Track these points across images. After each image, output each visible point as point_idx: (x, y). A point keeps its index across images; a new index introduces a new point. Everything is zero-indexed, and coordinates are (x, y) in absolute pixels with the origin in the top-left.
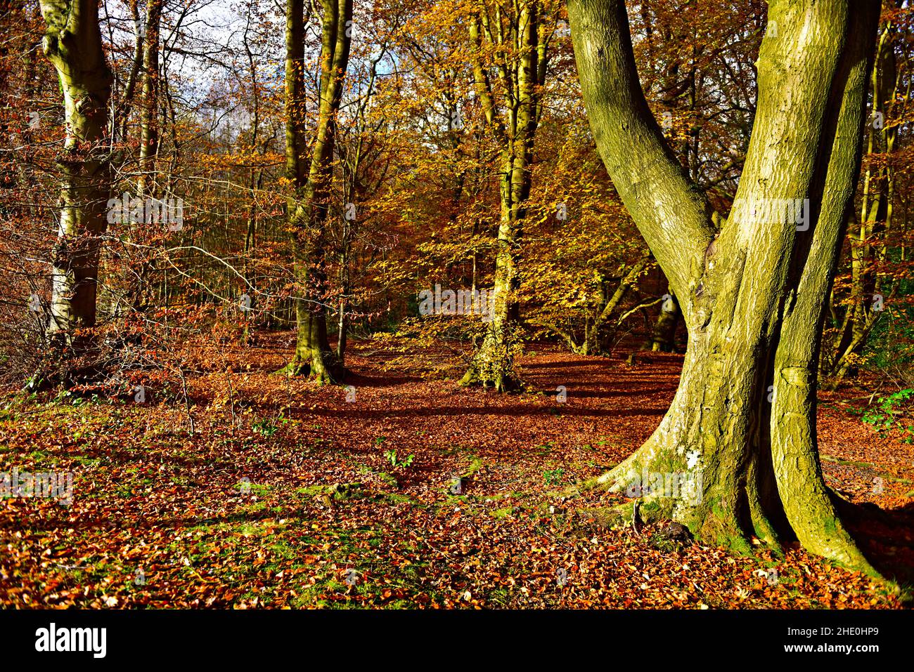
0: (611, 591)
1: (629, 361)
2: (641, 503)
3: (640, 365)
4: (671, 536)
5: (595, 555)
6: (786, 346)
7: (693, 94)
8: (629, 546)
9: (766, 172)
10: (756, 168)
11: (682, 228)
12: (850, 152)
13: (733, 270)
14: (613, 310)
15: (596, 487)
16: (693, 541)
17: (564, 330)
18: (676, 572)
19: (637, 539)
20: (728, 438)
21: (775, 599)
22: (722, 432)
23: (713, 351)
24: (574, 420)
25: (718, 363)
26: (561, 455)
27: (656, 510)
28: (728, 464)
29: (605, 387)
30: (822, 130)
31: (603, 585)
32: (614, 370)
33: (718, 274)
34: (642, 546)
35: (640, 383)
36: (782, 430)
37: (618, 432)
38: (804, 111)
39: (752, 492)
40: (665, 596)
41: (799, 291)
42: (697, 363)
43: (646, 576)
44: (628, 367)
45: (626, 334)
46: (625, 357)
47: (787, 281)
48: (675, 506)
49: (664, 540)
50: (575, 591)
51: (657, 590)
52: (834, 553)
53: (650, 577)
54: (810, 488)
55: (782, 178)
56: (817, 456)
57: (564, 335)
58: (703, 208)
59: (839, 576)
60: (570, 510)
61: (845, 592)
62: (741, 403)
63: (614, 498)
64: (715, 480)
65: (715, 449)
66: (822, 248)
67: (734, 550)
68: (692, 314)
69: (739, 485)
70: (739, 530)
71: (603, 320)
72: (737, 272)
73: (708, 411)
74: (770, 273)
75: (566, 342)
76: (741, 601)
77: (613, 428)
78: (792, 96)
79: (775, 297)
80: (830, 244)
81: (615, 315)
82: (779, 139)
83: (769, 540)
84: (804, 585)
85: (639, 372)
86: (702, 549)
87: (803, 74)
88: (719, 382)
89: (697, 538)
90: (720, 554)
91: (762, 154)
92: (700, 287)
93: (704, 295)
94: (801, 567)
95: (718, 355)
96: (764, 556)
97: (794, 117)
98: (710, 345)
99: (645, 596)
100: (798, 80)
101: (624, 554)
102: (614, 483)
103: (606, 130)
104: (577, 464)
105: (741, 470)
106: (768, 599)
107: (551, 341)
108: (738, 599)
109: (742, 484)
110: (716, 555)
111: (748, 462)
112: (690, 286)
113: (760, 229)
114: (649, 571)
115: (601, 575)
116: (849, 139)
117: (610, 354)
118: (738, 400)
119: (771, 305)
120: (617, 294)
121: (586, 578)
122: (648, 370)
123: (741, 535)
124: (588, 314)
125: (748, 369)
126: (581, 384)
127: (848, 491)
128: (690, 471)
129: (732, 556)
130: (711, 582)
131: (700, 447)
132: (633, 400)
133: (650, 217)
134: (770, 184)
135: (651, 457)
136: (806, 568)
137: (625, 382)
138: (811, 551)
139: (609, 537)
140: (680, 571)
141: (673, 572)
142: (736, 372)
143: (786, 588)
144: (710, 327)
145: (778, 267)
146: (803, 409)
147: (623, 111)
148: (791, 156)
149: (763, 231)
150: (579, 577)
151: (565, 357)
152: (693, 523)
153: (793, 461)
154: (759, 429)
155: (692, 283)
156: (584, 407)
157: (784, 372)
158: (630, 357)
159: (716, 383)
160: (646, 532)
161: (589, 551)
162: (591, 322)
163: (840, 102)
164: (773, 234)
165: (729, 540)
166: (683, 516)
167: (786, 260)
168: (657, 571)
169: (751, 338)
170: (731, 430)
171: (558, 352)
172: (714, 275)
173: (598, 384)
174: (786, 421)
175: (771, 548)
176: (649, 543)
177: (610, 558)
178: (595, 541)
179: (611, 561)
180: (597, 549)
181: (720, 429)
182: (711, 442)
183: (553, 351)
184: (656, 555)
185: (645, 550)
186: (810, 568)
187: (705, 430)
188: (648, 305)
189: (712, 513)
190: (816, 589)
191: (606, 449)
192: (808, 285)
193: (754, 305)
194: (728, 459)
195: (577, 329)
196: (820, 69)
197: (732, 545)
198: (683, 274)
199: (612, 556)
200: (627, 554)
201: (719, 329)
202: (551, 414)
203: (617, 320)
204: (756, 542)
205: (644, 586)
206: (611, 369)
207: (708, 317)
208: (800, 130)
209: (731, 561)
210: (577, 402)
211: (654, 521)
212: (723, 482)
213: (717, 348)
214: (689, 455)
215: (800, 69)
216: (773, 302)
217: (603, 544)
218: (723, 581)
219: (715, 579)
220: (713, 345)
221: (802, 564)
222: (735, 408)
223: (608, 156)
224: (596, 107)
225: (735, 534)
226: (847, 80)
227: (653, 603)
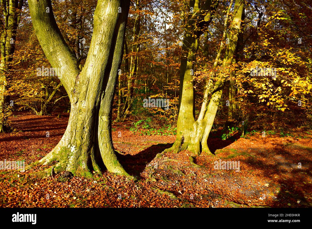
0: (41, 201)
1: (58, 117)
2: (54, 167)
3: (62, 118)
4: (66, 176)
5: (36, 189)
6: (102, 109)
7: (81, 24)
8: (50, 183)
9: (95, 53)
10: (92, 51)
11: (68, 69)
12: (120, 49)
13: (85, 84)
14: (52, 98)
15: (38, 164)
16: (73, 176)
17: (32, 106)
18: (66, 189)
19: (53, 180)
20: (84, 140)
21: (98, 189)
22: (82, 139)
23: (79, 112)
24: (34, 140)
25: (81, 115)
26: (27, 154)
27: (60, 168)
28: (85, 149)
29: (48, 127)
30: (112, 42)
31: (38, 200)
32: (52, 120)
33: (80, 85)
34: (55, 182)
35: (62, 124)
36: (101, 136)
37: (52, 142)
38: (107, 35)
39: (92, 157)
40: (62, 198)
41: (106, 91)
42: (74, 116)
43: (55, 192)
44: (58, 119)
45: (57, 107)
46: (57, 115)
47: (102, 88)
48: (67, 166)
49: (63, 178)
50: (26, 205)
51: (59, 196)
52: (117, 171)
53: (57, 192)
54: (110, 152)
55: (100, 55)
56: (112, 142)
57: (32, 108)
58: (76, 63)
59: (118, 177)
60: (26, 175)
61: (119, 182)
62: (88, 128)
63: (45, 167)
64: (81, 155)
65: (80, 144)
66: (112, 78)
67: (87, 177)
68: (72, 99)
69: (88, 155)
70: (89, 170)
71: (48, 102)
72: (86, 85)
73: (78, 132)
74: (97, 86)
75: (33, 111)
76: (88, 193)
77: (50, 141)
78: (104, 29)
79: (98, 93)
80: (114, 77)
81: (52, 100)
82: (100, 42)
83: (98, 171)
84: (108, 183)
85: (62, 120)
86: (76, 179)
87: (107, 23)
88: (81, 122)
89: (74, 175)
90: (82, 179)
91: (94, 47)
92: (74, 90)
93: (76, 92)
94: (107, 177)
95: (81, 113)
96: (96, 176)
97: (104, 36)
98: (78, 109)
99: (54, 200)
100: (105, 24)
101: (47, 187)
102: (45, 162)
103: (40, 30)
104: (33, 157)
105: (89, 150)
106: (96, 190)
107: (27, 111)
108: (87, 192)
109: (89, 155)
110: (81, 180)
111: (91, 147)
112: (71, 89)
113: (93, 71)
114: (56, 190)
115: (38, 197)
116: (120, 46)
117: (51, 114)
118: (87, 127)
119: (97, 96)
120: (54, 93)
121: (31, 199)
122: (65, 119)
123: (89, 171)
124: (42, 100)
125: (90, 117)
126: (39, 126)
127: (124, 151)
128: (72, 153)
129: (86, 179)
130: (78, 189)
131: (75, 144)
132: (59, 130)
133: (57, 64)
134: (97, 56)
135: (59, 150)
136: (109, 177)
137: (56, 124)
138: (111, 172)
139: (42, 181)
140: (68, 188)
141: (65, 189)
142: (86, 118)
143: (102, 185)
144: (78, 103)
145: (99, 84)
146: (107, 128)
147: (47, 24)
148: (103, 48)
149: (94, 72)
150: (28, 199)
151: (33, 117)
152: (73, 171)
153: (105, 145)
154: (94, 137)
155: (72, 88)
156: (39, 135)
157: (102, 117)
158: (59, 115)
159: (80, 122)
160: (56, 177)
161: (34, 189)
162: (44, 103)
163: (118, 34)
164: (97, 73)
165: (85, 174)
166: (70, 168)
167: (102, 82)
168: (60, 190)
169: (91, 106)
170: (85, 137)
171: (30, 115)
172: (79, 86)
173: (46, 126)
174: (103, 133)
175: (99, 173)
176: (57, 181)
177: (42, 189)
178: (36, 184)
179: (42, 190)
180: (37, 187)
181: (82, 137)
182: (79, 142)
183: (28, 115)
184: (60, 184)
185: (56, 183)
186: (110, 177)
187: (77, 138)
188: (65, 97)
189: (80, 166)
190: (111, 183)
191: (46, 149)
192: (108, 90)
193: (92, 96)
194: (84, 147)
195: (38, 106)
196: (112, 22)
197: (86, 175)
198: (69, 85)
199: (43, 188)
200: (49, 186)
201: (81, 104)
202: (25, 139)
203: (54, 102)
204: (94, 172)
205: (54, 196)
206: (51, 120)
207: (77, 100)
208: (106, 40)
209: (86, 180)
210: (36, 133)
211: (59, 172)
212: (83, 155)
213: (80, 111)
214: (71, 147)
215: (106, 21)
216: (98, 95)
217: (39, 185)
218: (82, 187)
219: (80, 187)
220: (79, 110)
221: (107, 176)
222: (86, 130)
223: (41, 40)
224: (36, 21)
225: (87, 171)
226: (119, 27)
227: (57, 201)
